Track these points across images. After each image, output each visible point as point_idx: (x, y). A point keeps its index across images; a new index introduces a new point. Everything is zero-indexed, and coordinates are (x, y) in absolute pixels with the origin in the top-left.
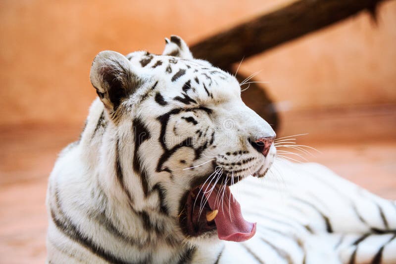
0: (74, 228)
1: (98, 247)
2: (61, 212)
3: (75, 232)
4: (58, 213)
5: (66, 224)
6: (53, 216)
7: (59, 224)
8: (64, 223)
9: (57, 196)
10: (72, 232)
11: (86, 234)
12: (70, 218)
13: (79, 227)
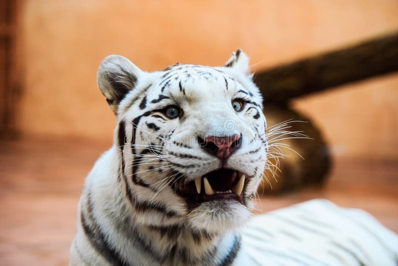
0: (102, 237)
1: (124, 262)
2: (91, 217)
3: (103, 241)
4: (88, 217)
5: (95, 231)
6: (83, 220)
7: (87, 230)
8: (93, 230)
9: (89, 198)
10: (99, 242)
11: (114, 245)
12: (100, 226)
13: (108, 237)
